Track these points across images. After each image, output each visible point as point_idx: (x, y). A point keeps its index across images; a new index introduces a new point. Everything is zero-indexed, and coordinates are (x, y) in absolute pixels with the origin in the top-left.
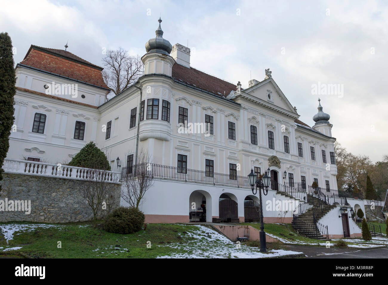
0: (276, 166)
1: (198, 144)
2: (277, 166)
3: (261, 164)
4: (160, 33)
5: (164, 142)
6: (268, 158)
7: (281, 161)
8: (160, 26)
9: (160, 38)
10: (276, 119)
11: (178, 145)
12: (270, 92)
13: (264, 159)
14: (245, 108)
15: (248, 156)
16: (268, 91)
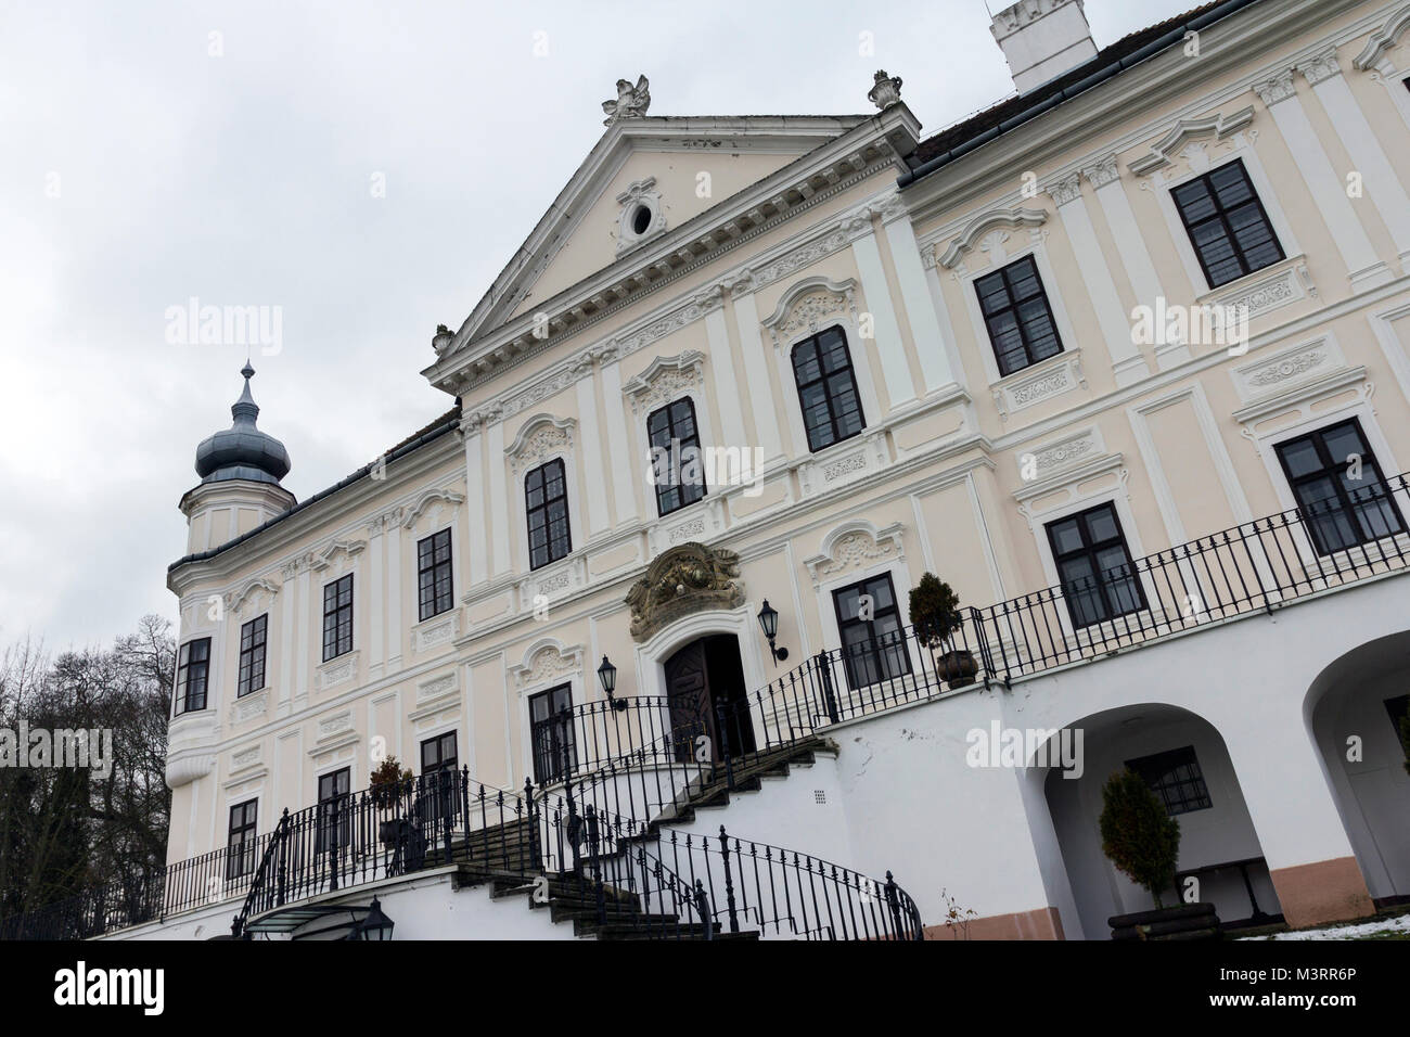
0: (700, 608)
1: (293, 728)
2: (701, 605)
3: (573, 656)
4: (245, 411)
5: (196, 786)
6: (624, 593)
7: (735, 549)
8: (247, 388)
9: (243, 427)
10: (702, 304)
11: (231, 775)
12: (639, 193)
13: (600, 615)
14: (487, 417)
15: (494, 655)
16: (623, 200)
